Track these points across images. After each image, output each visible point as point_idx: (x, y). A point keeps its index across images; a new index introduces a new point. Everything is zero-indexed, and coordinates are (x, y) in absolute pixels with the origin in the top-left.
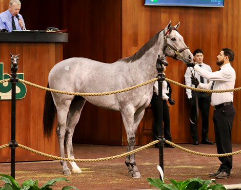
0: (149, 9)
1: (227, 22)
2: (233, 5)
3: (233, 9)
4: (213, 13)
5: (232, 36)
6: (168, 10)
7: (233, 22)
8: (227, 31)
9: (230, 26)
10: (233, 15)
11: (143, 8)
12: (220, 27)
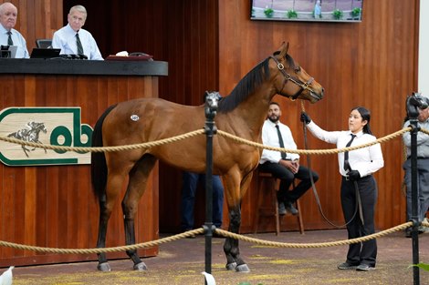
0: (256, 24)
1: (365, 45)
2: (373, 19)
3: (372, 25)
4: (345, 31)
5: (372, 67)
6: (282, 26)
7: (373, 44)
8: (364, 59)
9: (369, 52)
10: (372, 34)
11: (248, 23)
12: (355, 52)
